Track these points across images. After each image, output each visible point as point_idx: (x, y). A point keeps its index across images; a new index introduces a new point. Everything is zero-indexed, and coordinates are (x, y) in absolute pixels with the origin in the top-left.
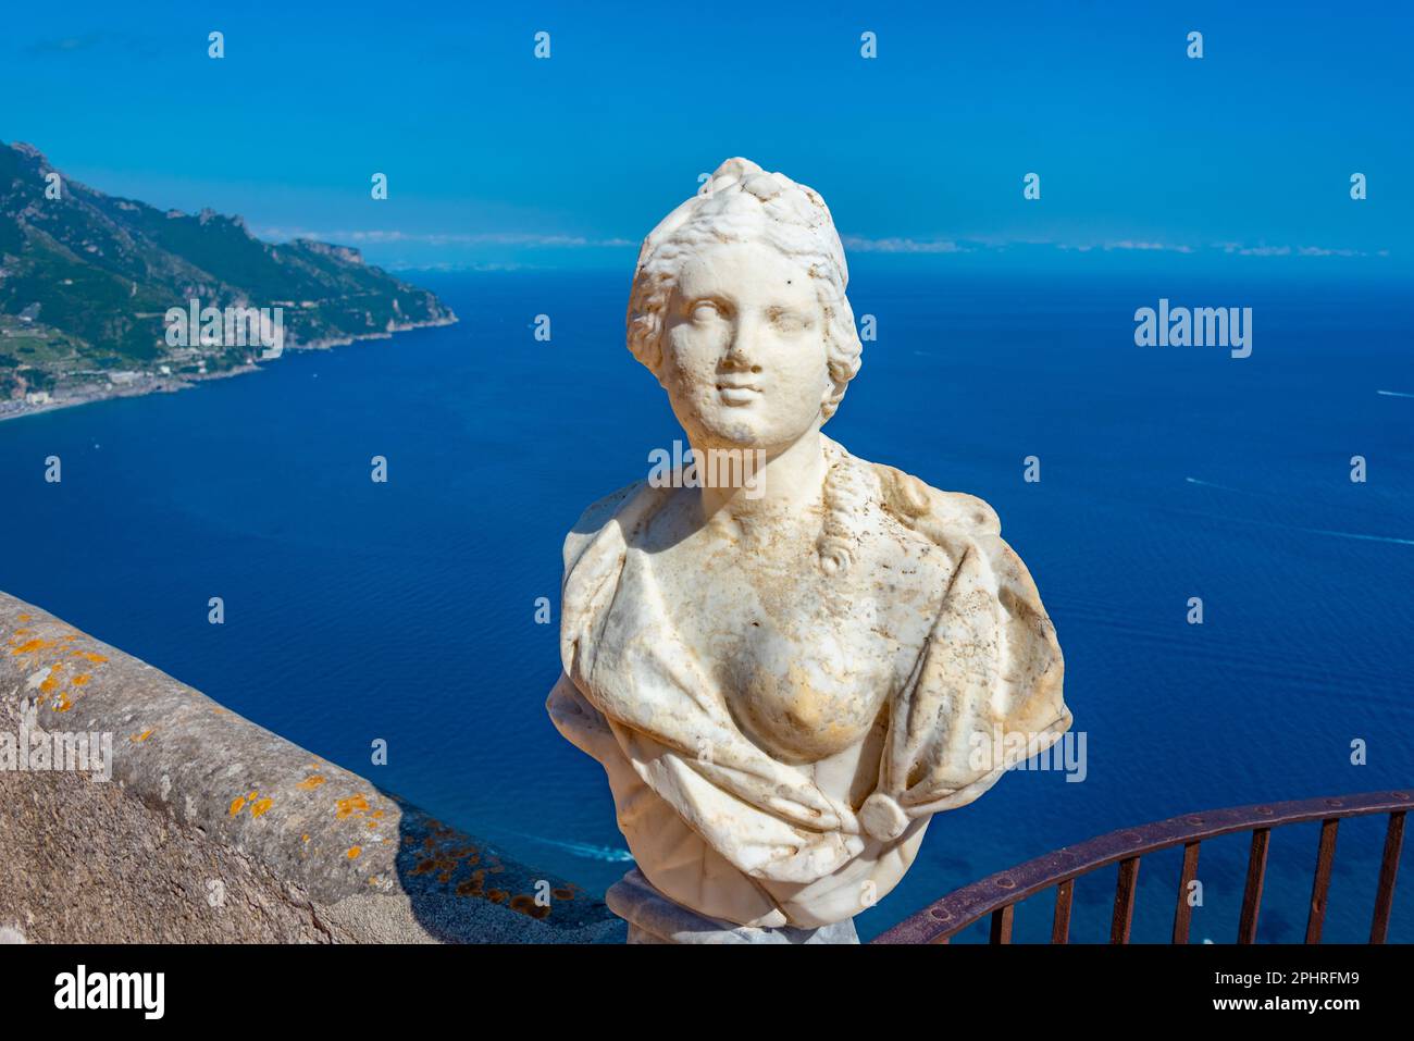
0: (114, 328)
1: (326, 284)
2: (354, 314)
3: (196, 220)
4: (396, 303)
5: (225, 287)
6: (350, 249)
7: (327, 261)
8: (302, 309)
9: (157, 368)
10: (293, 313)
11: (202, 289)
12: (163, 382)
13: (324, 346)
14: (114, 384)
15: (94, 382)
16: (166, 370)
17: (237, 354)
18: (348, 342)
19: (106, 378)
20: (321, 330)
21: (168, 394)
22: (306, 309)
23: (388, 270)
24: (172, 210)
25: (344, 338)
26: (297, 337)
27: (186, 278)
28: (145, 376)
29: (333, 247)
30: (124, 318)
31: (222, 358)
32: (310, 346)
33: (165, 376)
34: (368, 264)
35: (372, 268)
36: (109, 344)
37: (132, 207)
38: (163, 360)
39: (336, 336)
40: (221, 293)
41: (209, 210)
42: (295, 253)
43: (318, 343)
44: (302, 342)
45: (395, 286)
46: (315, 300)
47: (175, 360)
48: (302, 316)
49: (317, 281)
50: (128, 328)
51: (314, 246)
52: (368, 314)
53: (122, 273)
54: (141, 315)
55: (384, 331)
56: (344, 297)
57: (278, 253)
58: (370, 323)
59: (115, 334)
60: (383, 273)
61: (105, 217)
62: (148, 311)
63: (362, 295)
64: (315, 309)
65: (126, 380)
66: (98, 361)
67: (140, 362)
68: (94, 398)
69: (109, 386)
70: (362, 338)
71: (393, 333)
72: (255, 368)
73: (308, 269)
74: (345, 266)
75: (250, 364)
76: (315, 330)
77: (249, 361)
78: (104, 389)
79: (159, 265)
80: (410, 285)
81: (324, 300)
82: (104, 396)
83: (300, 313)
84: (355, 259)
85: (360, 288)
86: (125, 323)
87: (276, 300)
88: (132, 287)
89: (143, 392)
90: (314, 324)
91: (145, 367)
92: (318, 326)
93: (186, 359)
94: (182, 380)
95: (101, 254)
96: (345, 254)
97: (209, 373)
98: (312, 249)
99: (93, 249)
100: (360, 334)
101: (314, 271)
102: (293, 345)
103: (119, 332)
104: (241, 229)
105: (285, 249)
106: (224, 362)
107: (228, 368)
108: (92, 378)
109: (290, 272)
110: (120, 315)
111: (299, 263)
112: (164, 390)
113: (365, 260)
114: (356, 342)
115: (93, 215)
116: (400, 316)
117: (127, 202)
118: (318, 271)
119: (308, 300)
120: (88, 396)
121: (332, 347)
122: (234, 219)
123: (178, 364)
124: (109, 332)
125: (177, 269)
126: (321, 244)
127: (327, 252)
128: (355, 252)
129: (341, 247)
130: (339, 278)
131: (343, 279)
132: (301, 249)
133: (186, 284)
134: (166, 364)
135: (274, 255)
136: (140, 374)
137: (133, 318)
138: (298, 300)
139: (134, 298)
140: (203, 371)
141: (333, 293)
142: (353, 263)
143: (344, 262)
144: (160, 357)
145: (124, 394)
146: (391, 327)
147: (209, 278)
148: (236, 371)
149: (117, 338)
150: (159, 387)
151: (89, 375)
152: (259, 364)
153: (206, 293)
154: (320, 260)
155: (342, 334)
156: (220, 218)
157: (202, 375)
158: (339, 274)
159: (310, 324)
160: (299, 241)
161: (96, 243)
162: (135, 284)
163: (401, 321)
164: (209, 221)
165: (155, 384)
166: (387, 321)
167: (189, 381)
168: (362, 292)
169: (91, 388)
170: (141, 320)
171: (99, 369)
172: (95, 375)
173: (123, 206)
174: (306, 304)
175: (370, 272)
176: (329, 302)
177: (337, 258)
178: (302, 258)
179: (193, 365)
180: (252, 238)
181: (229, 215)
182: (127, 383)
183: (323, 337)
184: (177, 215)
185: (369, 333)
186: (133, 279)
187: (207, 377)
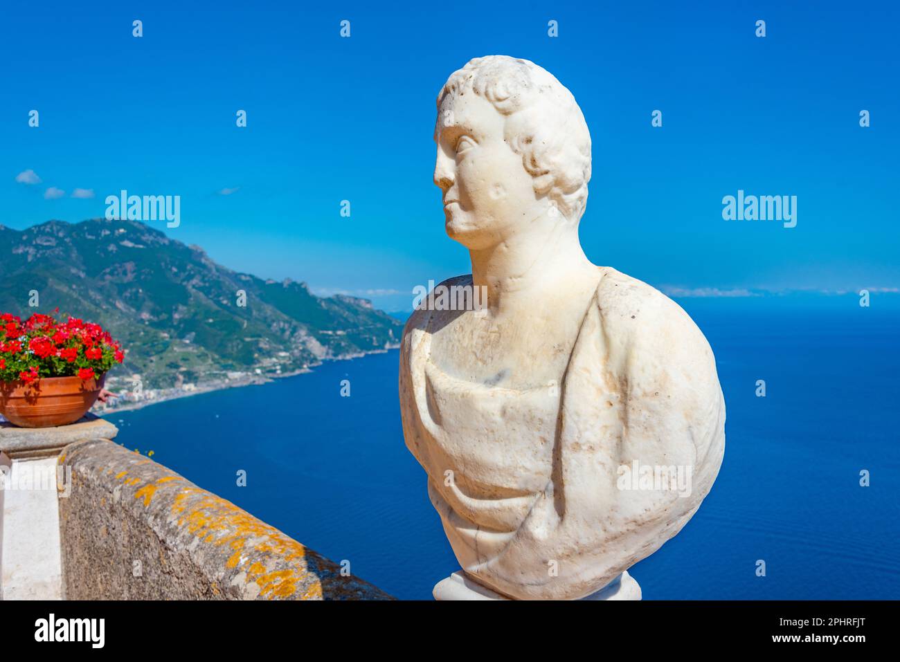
0: (233, 347)
1: (352, 321)
2: (366, 338)
3: (281, 285)
4: (391, 332)
5: (294, 323)
6: (366, 300)
7: (352, 307)
8: (337, 335)
9: (254, 370)
10: (331, 338)
11: (282, 324)
12: (256, 379)
13: (348, 357)
14: (230, 379)
15: (219, 378)
16: (258, 371)
17: (298, 362)
18: (362, 355)
19: (225, 376)
20: (347, 348)
21: (258, 385)
22: (339, 335)
23: (387, 312)
24: (269, 280)
25: (360, 352)
26: (333, 352)
27: (274, 318)
28: (247, 375)
29: (356, 299)
30: (239, 341)
31: (290, 364)
32: (340, 358)
33: (257, 375)
34: (376, 308)
35: (378, 311)
36: (228, 356)
37: (248, 278)
38: (257, 366)
39: (355, 351)
40: (292, 326)
41: (288, 279)
42: (335, 303)
43: (345, 356)
44: (335, 355)
45: (391, 321)
46: (344, 330)
47: (264, 365)
48: (336, 339)
49: (346, 319)
50: (240, 347)
51: (345, 299)
52: (374, 338)
53: (239, 315)
54: (248, 339)
55: (383, 348)
56: (361, 328)
57: (325, 303)
58: (375, 344)
59: (233, 350)
60: (384, 314)
61: (233, 284)
62: (252, 337)
63: (372, 327)
64: (344, 335)
65: (237, 377)
66: (223, 366)
67: (245, 366)
68: (218, 388)
69: (227, 381)
70: (370, 353)
71: (389, 350)
72: (308, 370)
73: (341, 312)
74: (362, 310)
75: (305, 369)
76: (343, 348)
77: (305, 366)
78: (224, 382)
79: (259, 310)
80: (399, 321)
81: (350, 330)
82: (224, 386)
83: (336, 338)
84: (368, 306)
85: (370, 323)
86: (238, 344)
87: (322, 330)
88: (243, 323)
89: (245, 384)
90: (343, 344)
91: (247, 370)
92: (346, 346)
93: (269, 365)
94: (267, 377)
95: (229, 304)
96: (363, 303)
97: (282, 373)
98: (344, 300)
99: (225, 302)
100: (370, 350)
101: (344, 313)
102: (330, 357)
103: (235, 349)
104: (305, 291)
105: (329, 301)
106: (291, 367)
107: (293, 370)
108: (218, 376)
109: (331, 314)
110: (237, 339)
111: (336, 308)
112: (257, 383)
113: (375, 306)
114: (367, 355)
115: (227, 283)
116: (393, 339)
117: (245, 275)
118: (347, 313)
119: (340, 330)
120: (215, 386)
121: (353, 358)
122: (302, 284)
123: (265, 368)
124: (230, 349)
125: (269, 313)
126: (350, 297)
127: (352, 301)
128: (368, 302)
129: (361, 299)
130: (359, 317)
131: (361, 317)
132: (338, 300)
133: (273, 321)
134: (258, 368)
135: (323, 304)
136: (244, 374)
137: (243, 341)
138: (334, 330)
139: (246, 329)
140: (279, 372)
141: (355, 326)
142: (368, 308)
143: (362, 308)
144: (256, 364)
145: (235, 385)
146: (388, 346)
147: (286, 317)
148: (297, 372)
149: (233, 352)
150: (254, 382)
151: (216, 374)
152: (310, 368)
153: (284, 326)
154: (348, 307)
155: (359, 350)
156: (294, 284)
157: (278, 374)
158: (358, 314)
159: (340, 344)
160: (337, 296)
161: (228, 299)
162: (246, 321)
163: (393, 343)
164: (289, 285)
165: (252, 379)
166: (384, 343)
167: (271, 378)
168: (371, 325)
169: (217, 382)
170: (248, 342)
171: (222, 370)
172: (220, 374)
173: (243, 278)
174: (339, 333)
175: (377, 313)
176: (352, 331)
177: (358, 305)
178: (338, 305)
179: (273, 368)
180: (310, 294)
181: (299, 282)
182: (236, 379)
183: (348, 352)
184: (271, 282)
185: (374, 349)
186: (245, 319)
187: (281, 376)
